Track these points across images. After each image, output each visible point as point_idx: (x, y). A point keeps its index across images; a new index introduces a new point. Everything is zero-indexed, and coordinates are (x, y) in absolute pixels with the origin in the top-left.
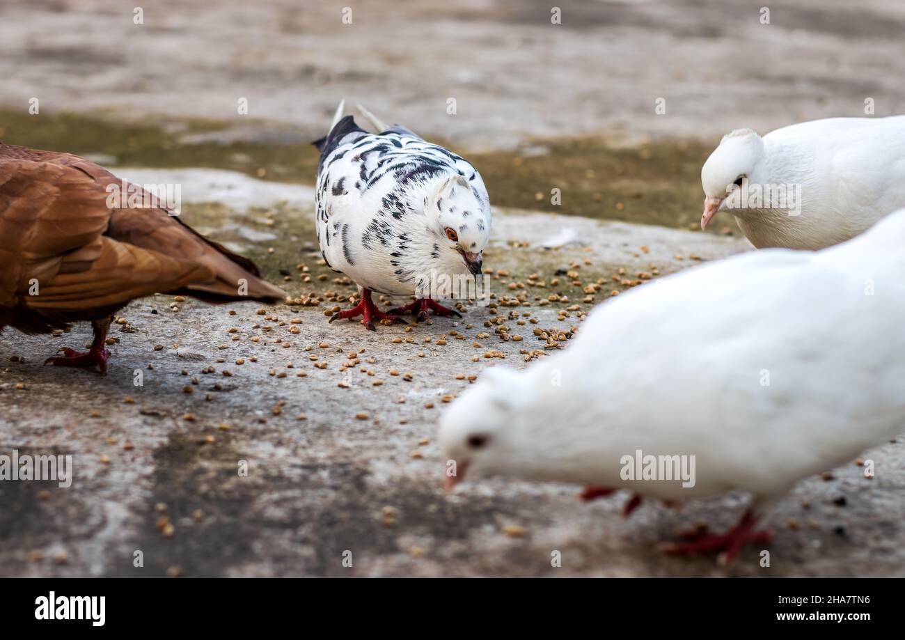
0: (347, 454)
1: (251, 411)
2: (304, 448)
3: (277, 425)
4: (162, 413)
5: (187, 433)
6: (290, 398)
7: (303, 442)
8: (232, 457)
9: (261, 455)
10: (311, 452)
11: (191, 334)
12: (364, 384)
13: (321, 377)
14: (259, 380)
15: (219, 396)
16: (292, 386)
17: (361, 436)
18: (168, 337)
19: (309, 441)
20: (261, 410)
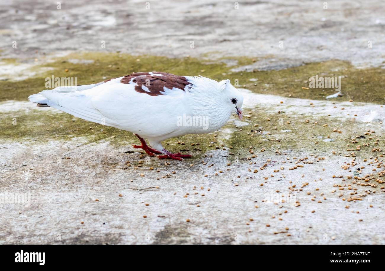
0: (230, 232)
1: (201, 213)
2: (214, 230)
3: (208, 219)
4: (166, 216)
5: (172, 225)
6: (219, 206)
7: (215, 227)
8: (185, 235)
9: (197, 234)
10: (216, 232)
11: (193, 177)
12: (251, 198)
13: (235, 196)
14: (210, 198)
15: (191, 207)
16: (223, 201)
17: (239, 223)
18: (183, 179)
19: (217, 227)
20: (205, 213)
